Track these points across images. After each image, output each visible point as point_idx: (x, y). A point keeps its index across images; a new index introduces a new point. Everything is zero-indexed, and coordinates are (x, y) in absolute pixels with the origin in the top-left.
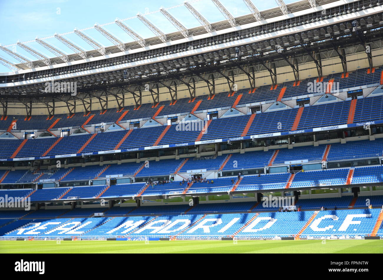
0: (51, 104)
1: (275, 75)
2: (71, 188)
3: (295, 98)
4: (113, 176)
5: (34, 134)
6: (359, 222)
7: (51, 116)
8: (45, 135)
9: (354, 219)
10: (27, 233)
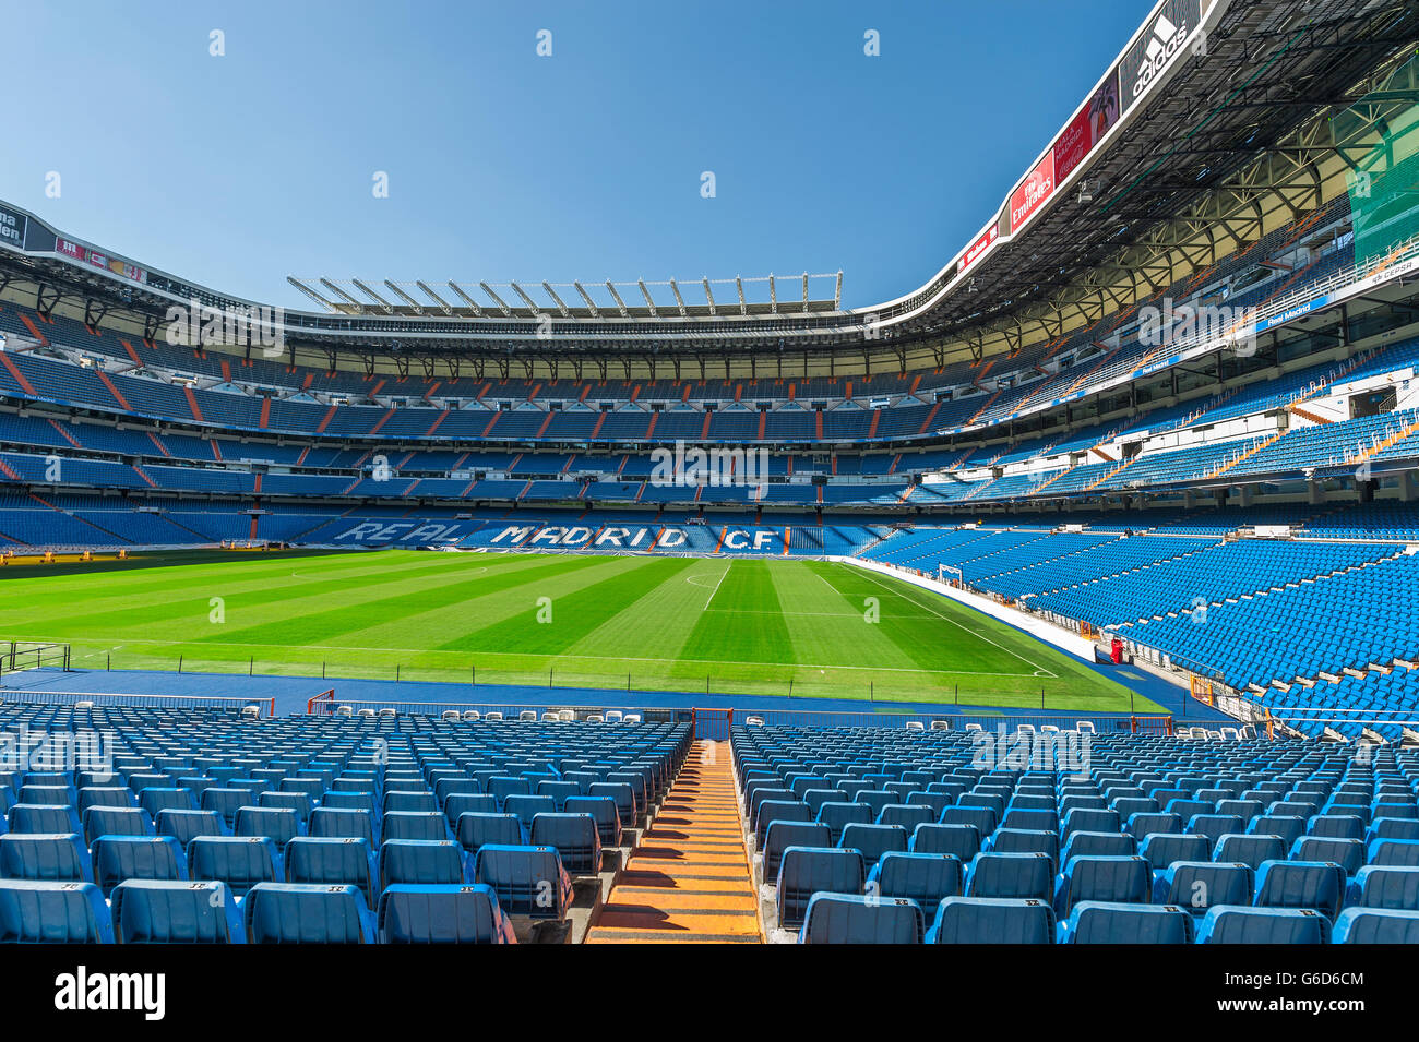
0: (429, 360)
1: (654, 368)
2: (420, 479)
3: (702, 401)
4: (479, 469)
5: (411, 402)
6: (769, 540)
7: (429, 377)
8: (422, 404)
9: (764, 537)
10: (371, 538)
